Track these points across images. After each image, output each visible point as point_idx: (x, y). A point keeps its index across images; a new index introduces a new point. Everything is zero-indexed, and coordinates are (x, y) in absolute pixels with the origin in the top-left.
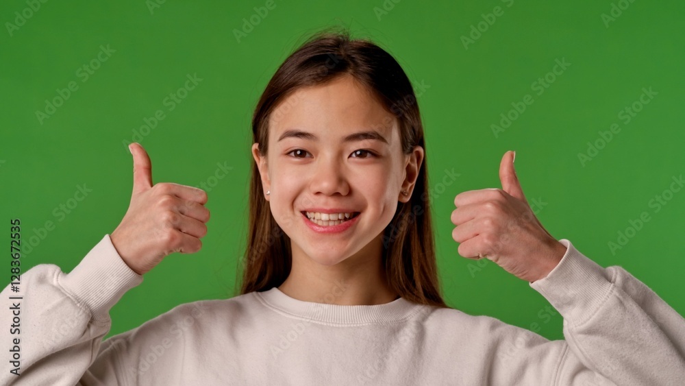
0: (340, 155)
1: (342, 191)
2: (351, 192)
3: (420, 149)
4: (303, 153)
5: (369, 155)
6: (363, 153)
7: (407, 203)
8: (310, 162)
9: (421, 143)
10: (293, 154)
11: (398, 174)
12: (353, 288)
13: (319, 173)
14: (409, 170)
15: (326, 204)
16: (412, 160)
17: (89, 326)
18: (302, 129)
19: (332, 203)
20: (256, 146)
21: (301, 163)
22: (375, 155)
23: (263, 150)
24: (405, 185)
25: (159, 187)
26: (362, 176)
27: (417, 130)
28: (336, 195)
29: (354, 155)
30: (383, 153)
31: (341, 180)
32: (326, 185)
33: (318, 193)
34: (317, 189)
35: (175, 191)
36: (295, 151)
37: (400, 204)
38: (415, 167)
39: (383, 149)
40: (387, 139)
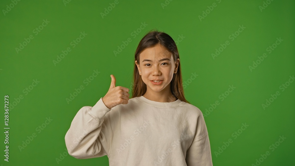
0: (158, 65)
1: (159, 74)
2: (161, 74)
3: (179, 59)
4: (149, 65)
5: (166, 64)
6: (164, 64)
7: (176, 73)
8: (151, 67)
9: (179, 58)
10: (147, 65)
11: (173, 67)
12: (163, 97)
13: (154, 70)
14: (176, 65)
15: (156, 79)
16: (177, 62)
17: (100, 123)
18: (148, 59)
19: (157, 78)
20: (136, 61)
21: (149, 68)
22: (167, 64)
23: (138, 62)
24: (175, 69)
25: (118, 88)
26: (164, 70)
27: (177, 55)
28: (158, 75)
29: (162, 64)
30: (169, 63)
31: (159, 71)
32: (156, 73)
33: (154, 75)
34: (153, 74)
35: (122, 88)
36: (147, 64)
37: (174, 74)
38: (178, 64)
39: (169, 62)
40: (170, 60)
